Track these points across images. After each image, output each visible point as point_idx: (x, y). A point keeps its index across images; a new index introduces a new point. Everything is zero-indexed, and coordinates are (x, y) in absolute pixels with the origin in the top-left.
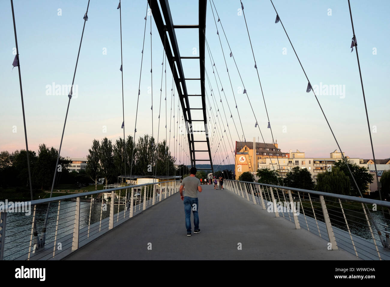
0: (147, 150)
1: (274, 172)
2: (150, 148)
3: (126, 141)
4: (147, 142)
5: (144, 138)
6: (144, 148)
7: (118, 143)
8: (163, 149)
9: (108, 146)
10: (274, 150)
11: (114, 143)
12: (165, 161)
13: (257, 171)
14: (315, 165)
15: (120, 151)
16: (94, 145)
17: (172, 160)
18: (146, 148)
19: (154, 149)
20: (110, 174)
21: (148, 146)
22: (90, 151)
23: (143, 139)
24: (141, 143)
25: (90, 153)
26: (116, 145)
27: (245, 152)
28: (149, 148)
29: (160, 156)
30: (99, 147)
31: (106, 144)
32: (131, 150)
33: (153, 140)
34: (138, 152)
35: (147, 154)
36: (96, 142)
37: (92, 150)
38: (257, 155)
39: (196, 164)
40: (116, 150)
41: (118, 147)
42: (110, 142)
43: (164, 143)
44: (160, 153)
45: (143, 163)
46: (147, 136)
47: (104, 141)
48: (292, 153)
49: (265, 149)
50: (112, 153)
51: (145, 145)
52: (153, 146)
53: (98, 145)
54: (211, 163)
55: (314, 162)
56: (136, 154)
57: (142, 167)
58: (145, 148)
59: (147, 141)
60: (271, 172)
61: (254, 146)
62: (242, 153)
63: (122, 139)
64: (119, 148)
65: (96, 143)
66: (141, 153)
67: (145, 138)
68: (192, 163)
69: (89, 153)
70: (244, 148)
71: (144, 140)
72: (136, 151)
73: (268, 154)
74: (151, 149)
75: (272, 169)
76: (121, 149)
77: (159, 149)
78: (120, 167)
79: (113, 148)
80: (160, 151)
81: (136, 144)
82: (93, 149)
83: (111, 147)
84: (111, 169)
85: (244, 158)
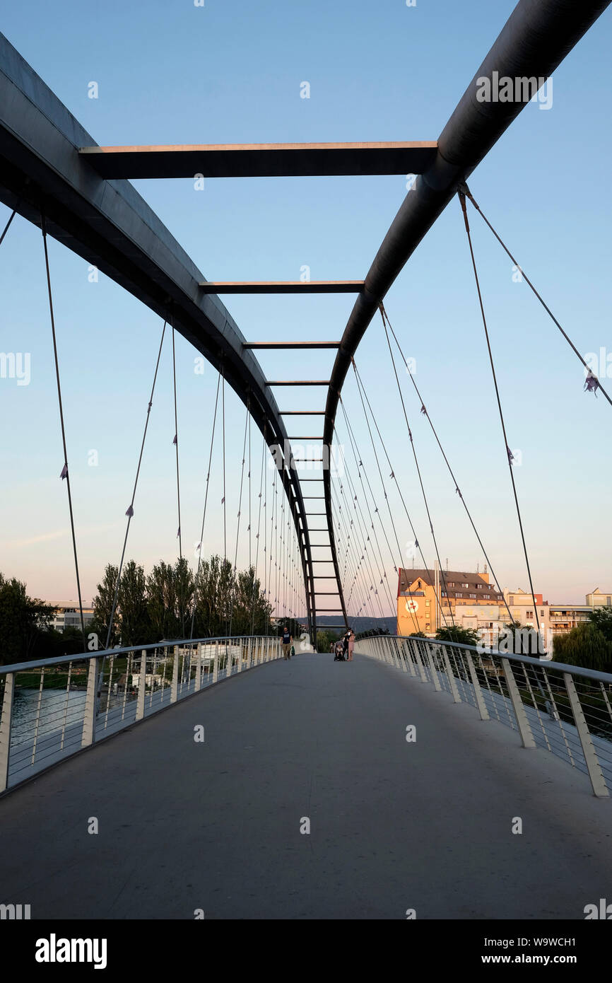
0: (217, 587)
1: (470, 632)
2: (222, 583)
3: (174, 567)
4: (216, 572)
5: (210, 563)
6: (210, 583)
7: (157, 572)
8: (250, 585)
9: (137, 579)
10: (480, 587)
11: (148, 572)
12: (252, 609)
13: (437, 632)
14: (553, 619)
15: (161, 588)
16: (107, 574)
17: (266, 608)
18: (215, 583)
19: (230, 585)
20: (141, 637)
21: (219, 578)
22: (100, 588)
23: (207, 565)
24: (203, 573)
25: (100, 592)
26: (153, 576)
27: (418, 590)
28: (220, 584)
29: (243, 600)
30: (119, 580)
31: (133, 574)
32: (184, 586)
33: (227, 566)
34: (198, 591)
35: (216, 595)
36: (113, 569)
37: (103, 586)
38: (442, 597)
39: (317, 615)
40: (153, 587)
41: (158, 581)
42: (141, 571)
43: (252, 573)
44: (243, 592)
45: (208, 614)
46: (217, 557)
47: (128, 568)
48: (509, 595)
49: (460, 583)
50: (145, 593)
51: (211, 578)
52: (228, 579)
53: (116, 576)
54: (345, 614)
55: (551, 614)
56: (193, 595)
57: (205, 621)
58: (212, 583)
59: (216, 569)
60: (464, 632)
61: (437, 578)
62: (412, 594)
63: (165, 564)
64: (158, 584)
65: (111, 572)
66: (204, 593)
67: (213, 562)
68: (309, 614)
69: (98, 594)
70: (416, 584)
71: (210, 566)
72: (193, 588)
73: (466, 595)
74: (225, 585)
75: (466, 628)
76: (163, 584)
77: (241, 586)
78: (160, 621)
79: (146, 583)
80: (242, 588)
81: (194, 574)
82: (105, 583)
83: (142, 581)
84: (143, 626)
85: (416, 604)
